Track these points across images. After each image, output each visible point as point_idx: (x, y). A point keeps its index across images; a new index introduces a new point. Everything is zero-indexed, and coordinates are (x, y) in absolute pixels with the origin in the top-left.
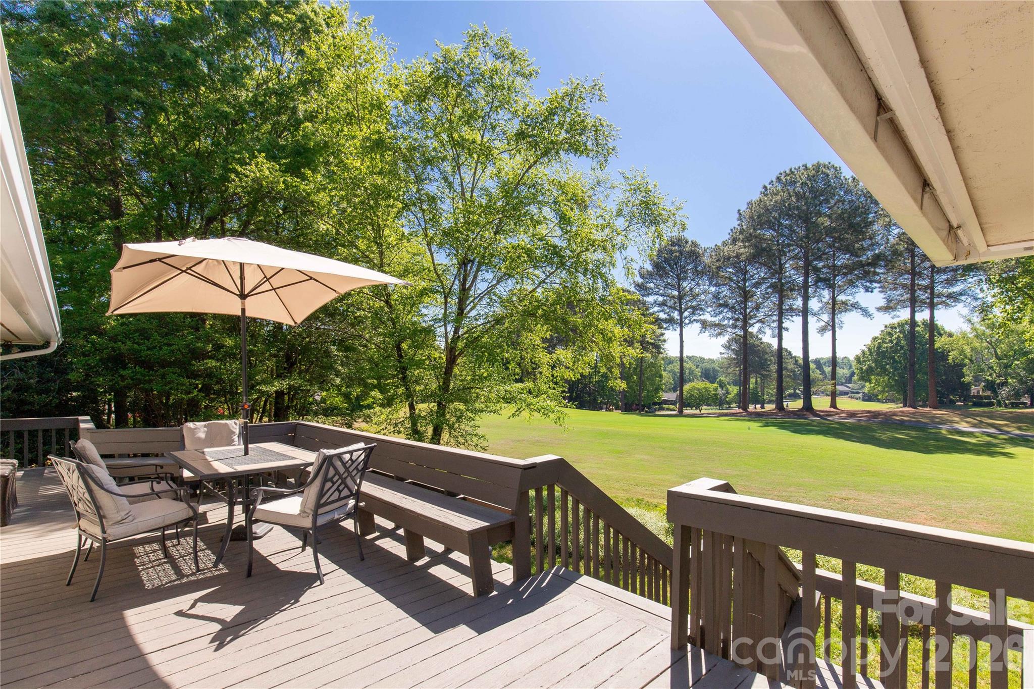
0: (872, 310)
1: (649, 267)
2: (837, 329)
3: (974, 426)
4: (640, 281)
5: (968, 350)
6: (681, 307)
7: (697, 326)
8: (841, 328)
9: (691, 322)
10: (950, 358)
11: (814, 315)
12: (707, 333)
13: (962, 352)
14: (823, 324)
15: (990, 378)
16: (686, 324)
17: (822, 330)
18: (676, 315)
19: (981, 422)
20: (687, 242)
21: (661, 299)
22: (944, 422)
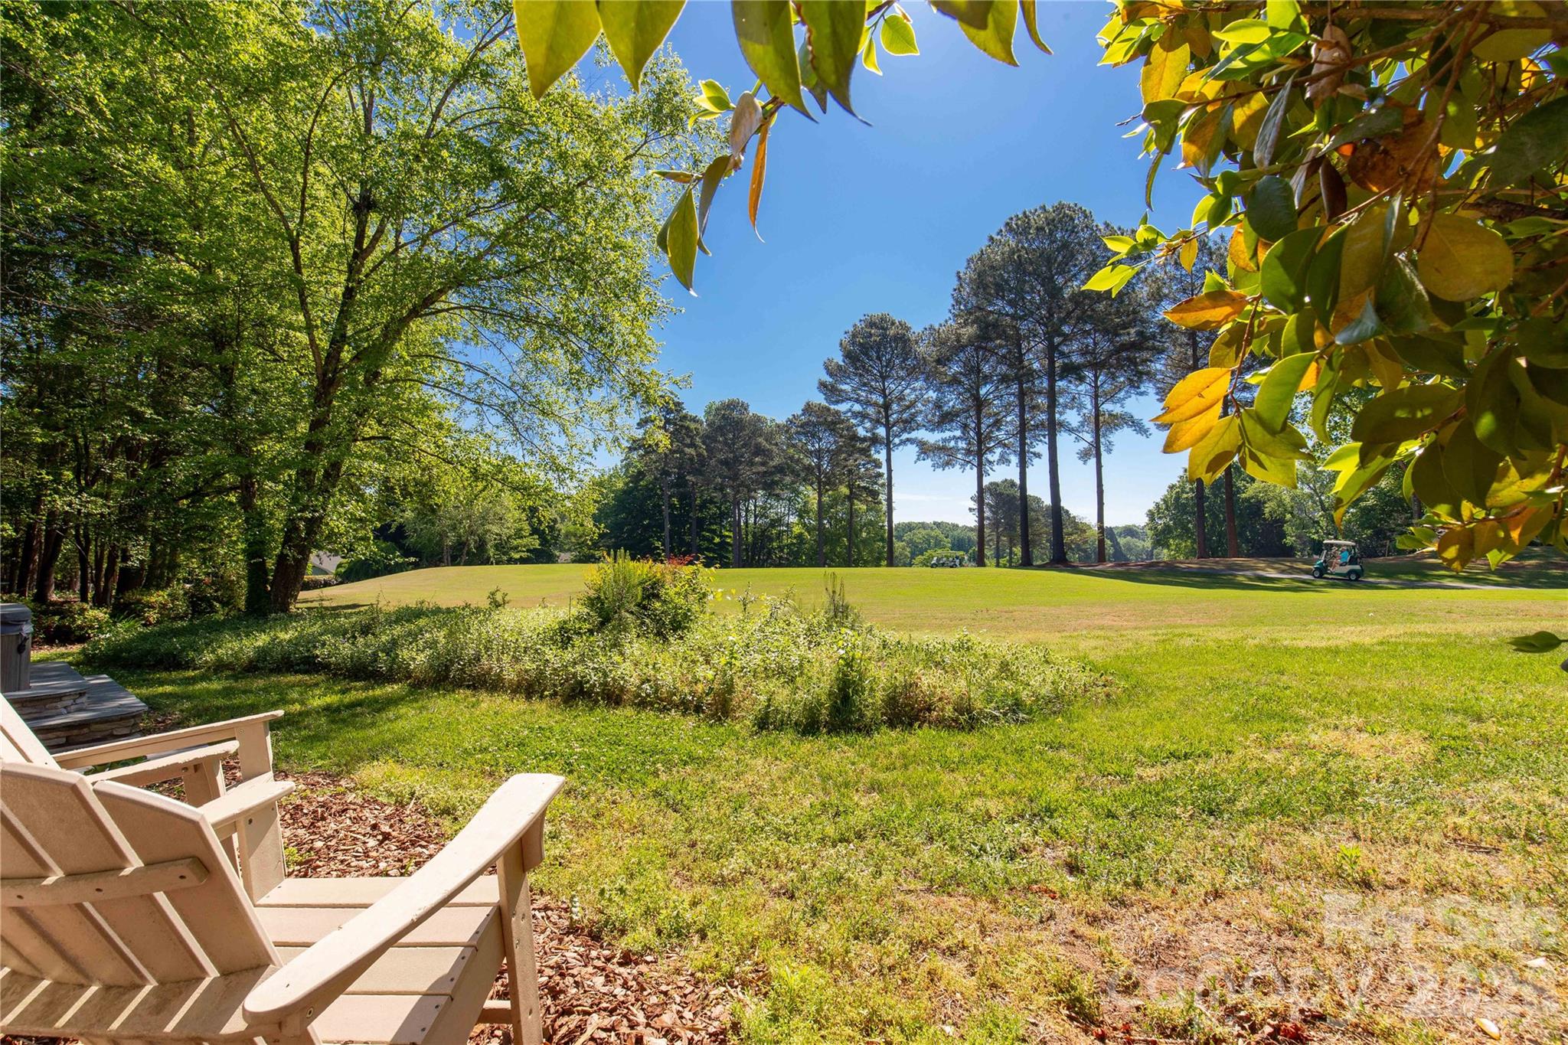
0: (1148, 424)
1: (839, 358)
2: (1104, 454)
3: (1283, 572)
4: (828, 379)
5: (1287, 499)
6: (887, 420)
7: (913, 450)
8: (1109, 451)
9: (903, 443)
10: (1267, 510)
11: (1071, 431)
12: (929, 462)
13: (1281, 503)
14: (1086, 445)
15: (1315, 537)
16: (896, 445)
17: (1084, 456)
18: (881, 431)
19: (1291, 568)
20: (893, 323)
21: (857, 407)
22: (1242, 568)
